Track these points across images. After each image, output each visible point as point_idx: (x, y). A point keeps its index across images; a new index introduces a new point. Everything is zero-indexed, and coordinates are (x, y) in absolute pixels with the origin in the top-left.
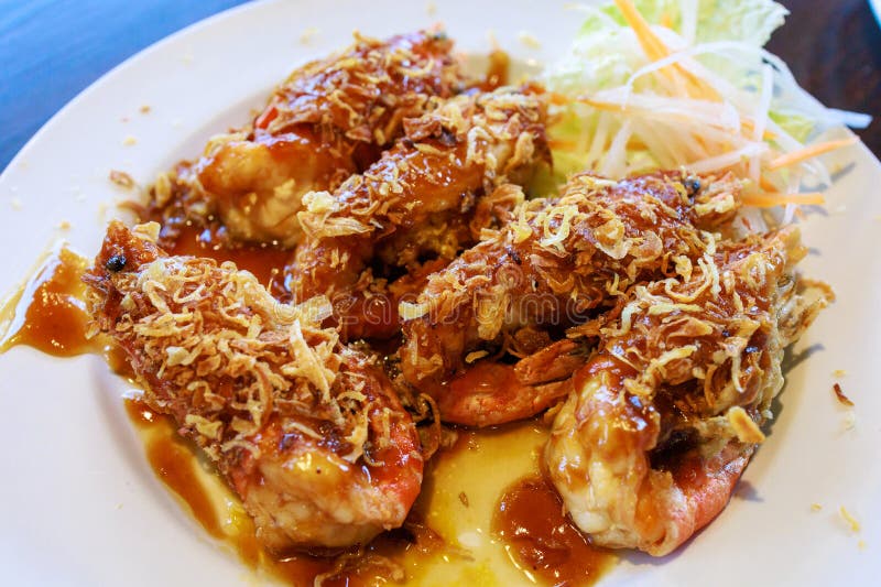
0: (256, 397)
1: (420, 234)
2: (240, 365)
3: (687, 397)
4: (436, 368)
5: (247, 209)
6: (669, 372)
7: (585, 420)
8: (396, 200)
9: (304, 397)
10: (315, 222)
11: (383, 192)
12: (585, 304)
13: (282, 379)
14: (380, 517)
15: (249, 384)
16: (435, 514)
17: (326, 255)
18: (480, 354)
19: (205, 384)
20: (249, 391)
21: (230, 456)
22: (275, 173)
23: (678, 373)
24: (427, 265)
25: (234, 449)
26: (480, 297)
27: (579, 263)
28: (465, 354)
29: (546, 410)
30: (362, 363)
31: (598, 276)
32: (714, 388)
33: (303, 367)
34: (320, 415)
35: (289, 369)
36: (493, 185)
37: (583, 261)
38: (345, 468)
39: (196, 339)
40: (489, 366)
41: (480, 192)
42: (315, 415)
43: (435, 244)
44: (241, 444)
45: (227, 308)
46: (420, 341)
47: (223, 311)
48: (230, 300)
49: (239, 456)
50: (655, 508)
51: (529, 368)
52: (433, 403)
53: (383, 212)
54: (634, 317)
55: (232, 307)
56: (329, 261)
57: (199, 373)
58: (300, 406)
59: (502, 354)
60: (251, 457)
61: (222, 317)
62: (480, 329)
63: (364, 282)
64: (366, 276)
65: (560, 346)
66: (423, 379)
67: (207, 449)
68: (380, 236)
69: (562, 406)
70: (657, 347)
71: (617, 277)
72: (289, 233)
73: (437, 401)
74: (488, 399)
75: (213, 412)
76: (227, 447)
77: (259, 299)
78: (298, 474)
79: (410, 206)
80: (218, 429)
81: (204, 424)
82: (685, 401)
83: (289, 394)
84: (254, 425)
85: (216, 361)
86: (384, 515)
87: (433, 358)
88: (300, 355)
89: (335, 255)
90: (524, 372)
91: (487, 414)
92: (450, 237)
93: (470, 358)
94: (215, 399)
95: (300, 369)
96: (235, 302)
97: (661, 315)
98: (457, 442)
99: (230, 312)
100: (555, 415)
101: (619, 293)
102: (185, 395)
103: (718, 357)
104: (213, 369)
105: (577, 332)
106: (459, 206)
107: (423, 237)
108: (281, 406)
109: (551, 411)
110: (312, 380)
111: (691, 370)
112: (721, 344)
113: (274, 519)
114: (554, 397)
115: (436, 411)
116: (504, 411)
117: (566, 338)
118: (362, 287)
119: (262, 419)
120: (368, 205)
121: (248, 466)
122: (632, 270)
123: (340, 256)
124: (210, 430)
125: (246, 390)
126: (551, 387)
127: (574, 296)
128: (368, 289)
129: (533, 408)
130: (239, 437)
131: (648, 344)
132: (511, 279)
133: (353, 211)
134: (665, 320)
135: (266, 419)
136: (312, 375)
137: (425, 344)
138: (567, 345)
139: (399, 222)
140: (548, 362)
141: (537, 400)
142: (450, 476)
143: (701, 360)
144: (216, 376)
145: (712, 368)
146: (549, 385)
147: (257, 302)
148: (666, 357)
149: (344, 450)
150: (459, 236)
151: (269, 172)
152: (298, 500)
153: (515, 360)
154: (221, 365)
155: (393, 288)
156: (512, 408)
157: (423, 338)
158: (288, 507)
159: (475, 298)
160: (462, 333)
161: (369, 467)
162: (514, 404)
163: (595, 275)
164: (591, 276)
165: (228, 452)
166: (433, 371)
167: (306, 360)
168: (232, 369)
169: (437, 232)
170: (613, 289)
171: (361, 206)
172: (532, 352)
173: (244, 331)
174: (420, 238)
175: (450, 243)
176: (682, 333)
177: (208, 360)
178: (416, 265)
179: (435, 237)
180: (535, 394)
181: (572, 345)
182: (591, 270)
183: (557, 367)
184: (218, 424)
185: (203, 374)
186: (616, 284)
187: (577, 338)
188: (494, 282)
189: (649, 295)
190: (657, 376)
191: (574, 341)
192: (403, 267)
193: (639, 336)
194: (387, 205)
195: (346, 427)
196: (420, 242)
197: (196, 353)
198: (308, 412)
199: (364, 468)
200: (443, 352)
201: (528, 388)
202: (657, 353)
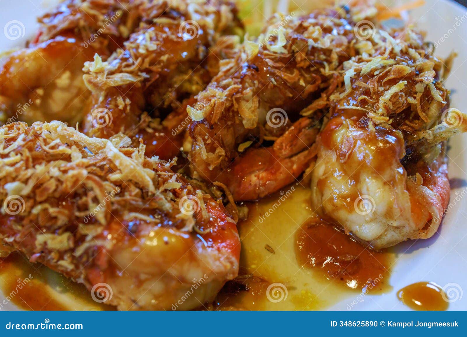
0: (96, 200)
1: (175, 79)
2: (74, 179)
3: (407, 122)
4: (221, 158)
5: (38, 101)
6: (393, 104)
7: (349, 152)
8: (154, 55)
9: (133, 193)
10: (98, 79)
11: (142, 51)
12: (310, 88)
13: (112, 185)
14: (222, 269)
15: (85, 194)
16: (253, 266)
17: (113, 103)
18: (247, 144)
19: (47, 205)
20: (89, 199)
21: (84, 259)
22: (53, 68)
23: (400, 103)
24: (185, 102)
25: (86, 252)
26: (238, 100)
27: (299, 59)
28: (237, 145)
29: (304, 172)
30: (167, 165)
31: (313, 66)
32: (423, 110)
33: (126, 171)
34: (150, 205)
35: (115, 176)
36: (214, 40)
37: (301, 57)
38: (186, 236)
39: (30, 172)
40: (255, 151)
41: (207, 45)
42: (147, 206)
43: (187, 86)
44: (92, 243)
45: (48, 146)
46: (204, 140)
47: (46, 148)
48: (48, 140)
49: (93, 255)
50: (418, 201)
51: (284, 145)
52: (224, 187)
53: (146, 65)
54: (352, 80)
55: (53, 144)
56: (117, 106)
57: (38, 199)
58: (133, 200)
59: (261, 141)
60: (104, 251)
61: (48, 153)
62: (244, 122)
63: (144, 121)
64: (145, 118)
65: (300, 124)
66: (214, 169)
67: (61, 262)
68: (148, 84)
69: (315, 165)
70: (379, 91)
71: (325, 64)
72: (74, 113)
73: (228, 185)
74: (263, 174)
75: (60, 228)
76: (79, 252)
77: (73, 136)
78: (150, 251)
79: (164, 58)
80: (69, 239)
81: (53, 239)
82: (406, 124)
83: (121, 194)
84: (100, 224)
85: (52, 185)
86: (225, 267)
87: (217, 151)
88: (121, 164)
89: (120, 100)
90: (281, 149)
91: (264, 185)
92: (196, 78)
93: (241, 148)
94: (59, 212)
95: (124, 174)
96: (53, 140)
97: (371, 71)
98: (249, 212)
99: (53, 148)
100: (311, 174)
101: (332, 72)
102: (31, 221)
103: (419, 88)
104: (51, 191)
105: (309, 110)
106: (197, 54)
107: (178, 81)
108: (118, 203)
109: (308, 171)
110: (136, 180)
111: (406, 99)
112: (417, 79)
113: (134, 301)
114: (306, 161)
115: (228, 193)
116: (276, 180)
117: (302, 116)
118: (144, 125)
119: (106, 217)
120: (133, 64)
121: (103, 262)
122: (335, 57)
123: (124, 100)
124: (61, 242)
125: (84, 199)
126: (302, 157)
127: (302, 83)
128: (149, 126)
129: (294, 174)
130: (89, 238)
131: (372, 91)
132: (256, 82)
133: (124, 69)
134: (376, 73)
135: (109, 216)
136: (135, 176)
137: (209, 141)
138: (305, 122)
139: (160, 70)
140: (295, 138)
141: (295, 167)
142: (253, 238)
143: (409, 91)
144: (54, 198)
145: (419, 96)
146: (299, 155)
147: (71, 139)
148: (388, 95)
149: (180, 225)
150: (202, 77)
151: (49, 68)
152: (153, 276)
153: (271, 143)
154: (57, 186)
155: (165, 123)
156: (281, 176)
157: (206, 137)
158: (145, 286)
159: (234, 102)
160: (231, 129)
161: (201, 235)
162: (281, 173)
163: (311, 66)
164: (309, 67)
165: (81, 257)
166: (219, 161)
167: (127, 166)
168: (68, 186)
169: (186, 77)
170: (327, 71)
171: (128, 66)
172: (281, 135)
173: (68, 158)
174: (175, 83)
175: (197, 83)
176: (391, 77)
177: (44, 186)
178: (178, 104)
179: (186, 81)
180: (293, 163)
181: (307, 121)
182: (307, 63)
183: (302, 140)
184: (66, 235)
185: (43, 198)
186: (327, 67)
187: (311, 115)
188: (244, 88)
189: (356, 64)
190: (386, 107)
191: (309, 117)
192: (169, 106)
193: (361, 89)
194: (147, 60)
195: (173, 210)
196: (176, 86)
197: (31, 184)
198: (140, 203)
199: (198, 236)
200: (223, 146)
201: (287, 160)
202: (379, 94)
